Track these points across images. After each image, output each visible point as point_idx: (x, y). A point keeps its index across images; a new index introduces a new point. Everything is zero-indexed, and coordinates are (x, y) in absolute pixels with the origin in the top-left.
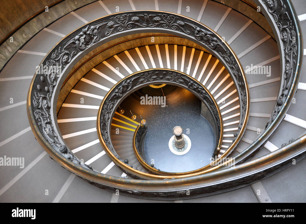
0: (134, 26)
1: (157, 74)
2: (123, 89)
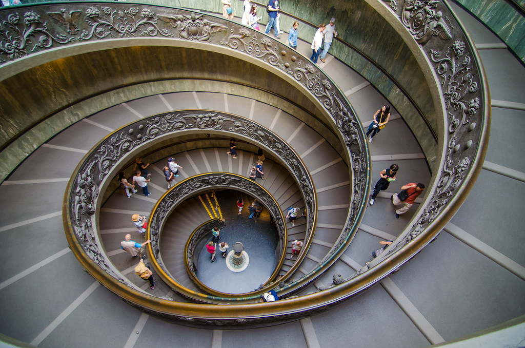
2: (218, 180)
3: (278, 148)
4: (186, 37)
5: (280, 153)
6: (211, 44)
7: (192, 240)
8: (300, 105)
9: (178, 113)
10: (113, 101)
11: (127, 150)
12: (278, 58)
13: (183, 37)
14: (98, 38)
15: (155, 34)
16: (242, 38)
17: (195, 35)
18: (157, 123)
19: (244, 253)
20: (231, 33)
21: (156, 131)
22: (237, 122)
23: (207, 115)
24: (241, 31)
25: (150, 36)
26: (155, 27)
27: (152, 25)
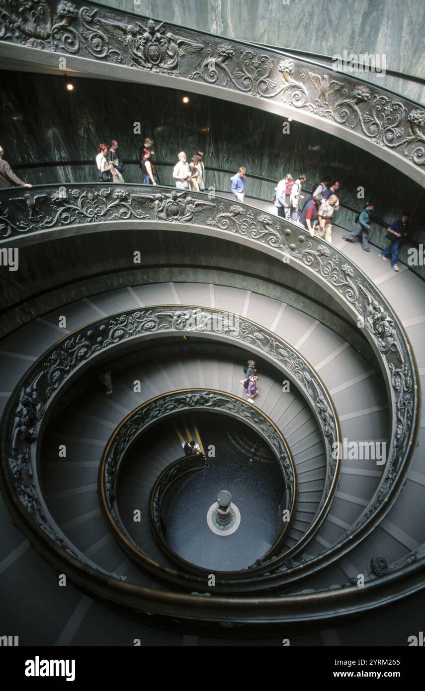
0: (253, 342)
1: (252, 413)
2: (198, 399)
3: (283, 356)
4: (165, 218)
5: (285, 362)
6: (195, 225)
7: (160, 483)
8: (312, 296)
9: (149, 310)
10: (73, 297)
11: (83, 357)
12: (280, 237)
13: (160, 218)
14: (63, 225)
15: (128, 216)
16: (234, 216)
17: (175, 214)
18: (123, 322)
19: (234, 507)
20: (219, 211)
21: (120, 333)
24: (232, 208)
25: (122, 219)
26: (128, 209)
27: (124, 206)
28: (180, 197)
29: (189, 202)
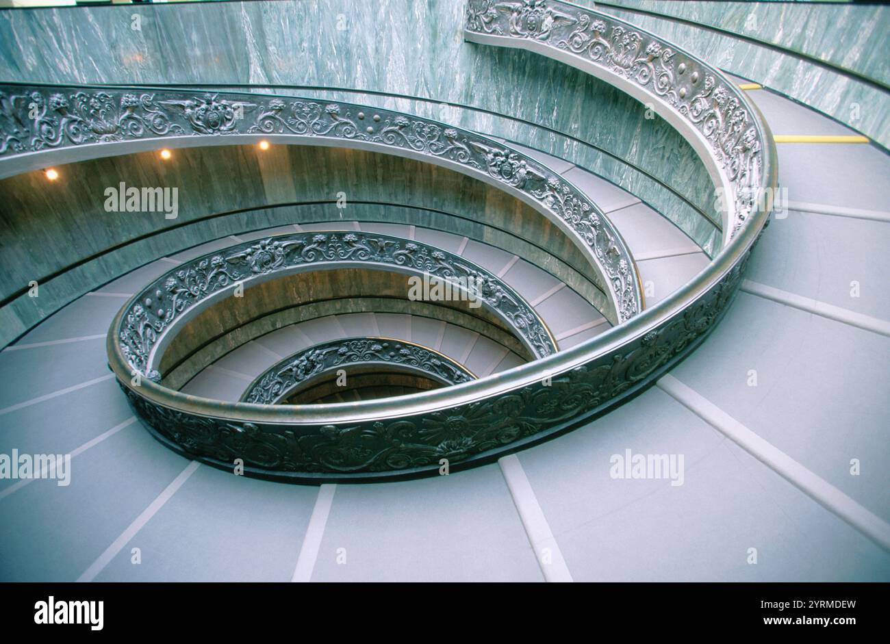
3: (405, 355)
4: (259, 271)
5: (409, 361)
6: (287, 268)
9: (272, 371)
12: (369, 250)
13: (255, 273)
15: (227, 282)
16: (318, 246)
17: (268, 264)
20: (303, 246)
22: (342, 349)
23: (303, 358)
24: (315, 239)
25: (223, 287)
26: (226, 275)
27: (222, 273)
28: (269, 244)
29: (276, 248)
